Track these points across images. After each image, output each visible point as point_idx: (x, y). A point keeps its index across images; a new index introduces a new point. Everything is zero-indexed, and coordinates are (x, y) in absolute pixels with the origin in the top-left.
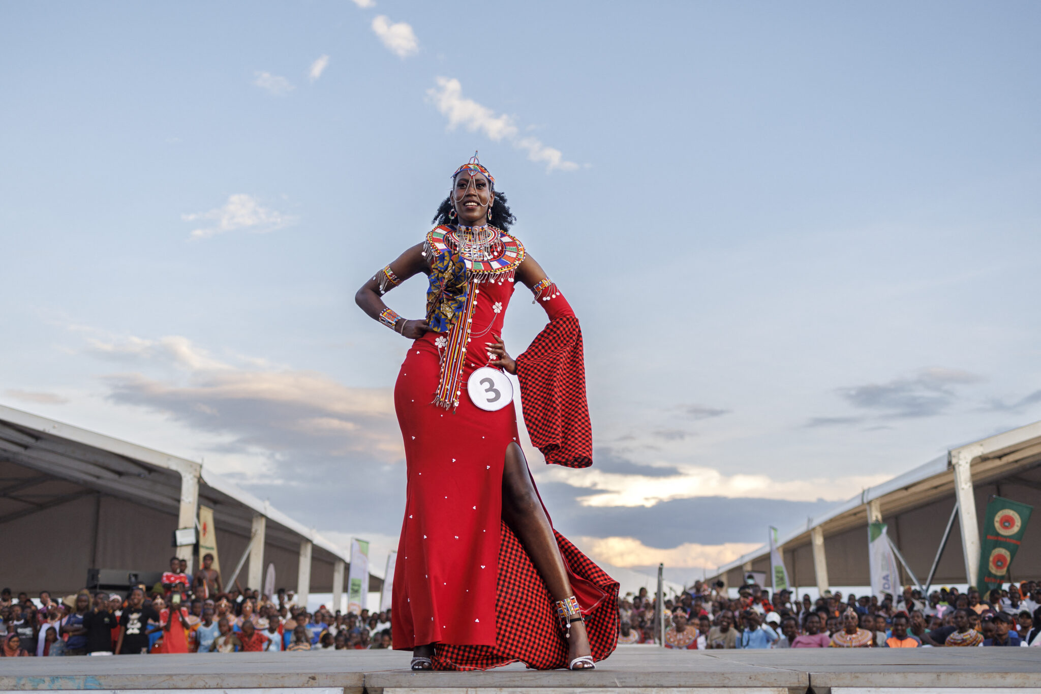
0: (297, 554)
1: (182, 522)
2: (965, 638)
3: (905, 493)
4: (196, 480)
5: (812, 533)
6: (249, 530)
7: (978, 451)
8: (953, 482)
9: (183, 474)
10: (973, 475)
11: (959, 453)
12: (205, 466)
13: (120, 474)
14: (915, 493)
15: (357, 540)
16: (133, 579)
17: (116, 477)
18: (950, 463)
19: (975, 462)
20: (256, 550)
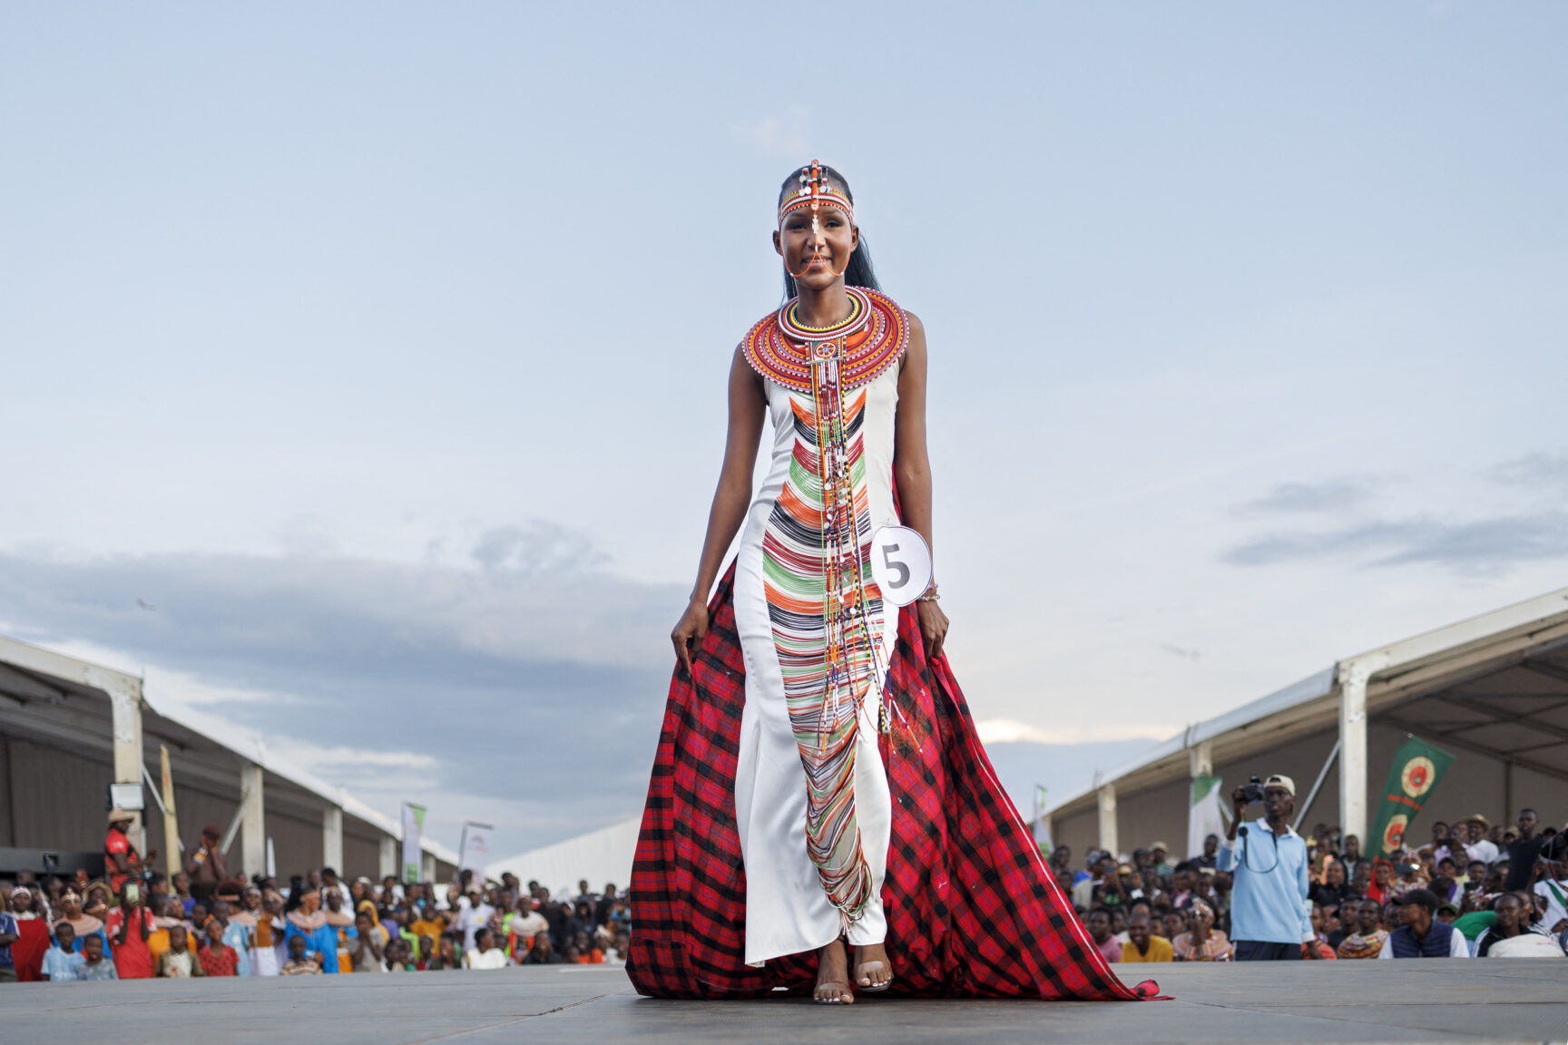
0: (319, 828)
1: (121, 773)
2: (1368, 942)
3: (1243, 734)
4: (135, 705)
5: (1101, 794)
6: (238, 790)
7: (1380, 664)
8: (1337, 710)
9: (113, 694)
10: (1369, 699)
11: (1352, 665)
12: (147, 682)
13: (22, 700)
14: (1256, 735)
15: (411, 806)
16: (51, 863)
17: (15, 705)
18: (1336, 681)
19: (1374, 680)
20: (251, 820)
